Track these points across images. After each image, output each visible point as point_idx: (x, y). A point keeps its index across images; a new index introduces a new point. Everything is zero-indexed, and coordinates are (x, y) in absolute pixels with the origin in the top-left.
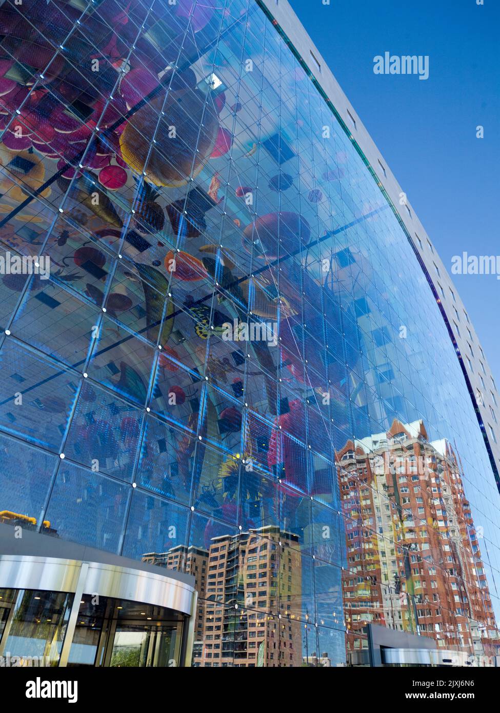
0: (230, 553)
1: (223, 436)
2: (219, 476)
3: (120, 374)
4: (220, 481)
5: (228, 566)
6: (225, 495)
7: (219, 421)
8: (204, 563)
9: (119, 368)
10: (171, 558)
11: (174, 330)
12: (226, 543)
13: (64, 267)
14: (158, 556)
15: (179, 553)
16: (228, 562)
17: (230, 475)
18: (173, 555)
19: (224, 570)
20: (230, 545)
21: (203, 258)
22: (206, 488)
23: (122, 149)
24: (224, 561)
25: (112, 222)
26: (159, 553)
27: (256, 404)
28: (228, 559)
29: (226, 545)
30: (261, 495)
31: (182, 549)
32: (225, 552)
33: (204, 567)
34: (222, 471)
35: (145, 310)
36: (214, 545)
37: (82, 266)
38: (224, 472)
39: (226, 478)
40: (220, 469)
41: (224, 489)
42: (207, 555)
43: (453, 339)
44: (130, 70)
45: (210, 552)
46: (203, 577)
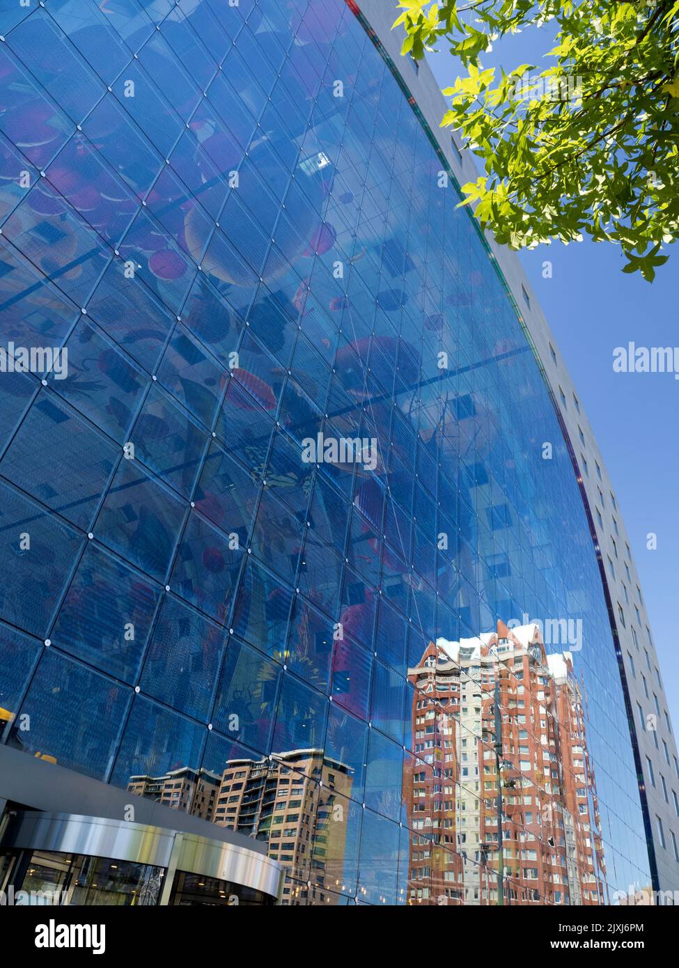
0: (250, 783)
1: (270, 624)
2: (258, 679)
3: (137, 523)
4: (260, 685)
5: (244, 800)
6: (264, 705)
7: (267, 604)
8: (213, 793)
9: (138, 514)
10: (169, 786)
11: (221, 472)
12: (247, 768)
13: (83, 371)
14: (151, 782)
15: (181, 780)
16: (245, 794)
17: (274, 679)
18: (173, 782)
19: (237, 805)
20: (251, 771)
21: (275, 383)
22: (239, 694)
23: (187, 231)
24: (240, 793)
25: (158, 321)
26: (154, 777)
27: (321, 585)
28: (246, 790)
29: (245, 772)
30: (313, 712)
31: (186, 775)
32: (243, 780)
33: (212, 799)
34: (263, 672)
35: (185, 440)
36: (228, 770)
37: (107, 373)
38: (266, 674)
39: (266, 683)
40: (261, 669)
41: (262, 698)
42: (218, 783)
43: (593, 532)
44: (214, 134)
45: (222, 779)
46: (210, 810)
